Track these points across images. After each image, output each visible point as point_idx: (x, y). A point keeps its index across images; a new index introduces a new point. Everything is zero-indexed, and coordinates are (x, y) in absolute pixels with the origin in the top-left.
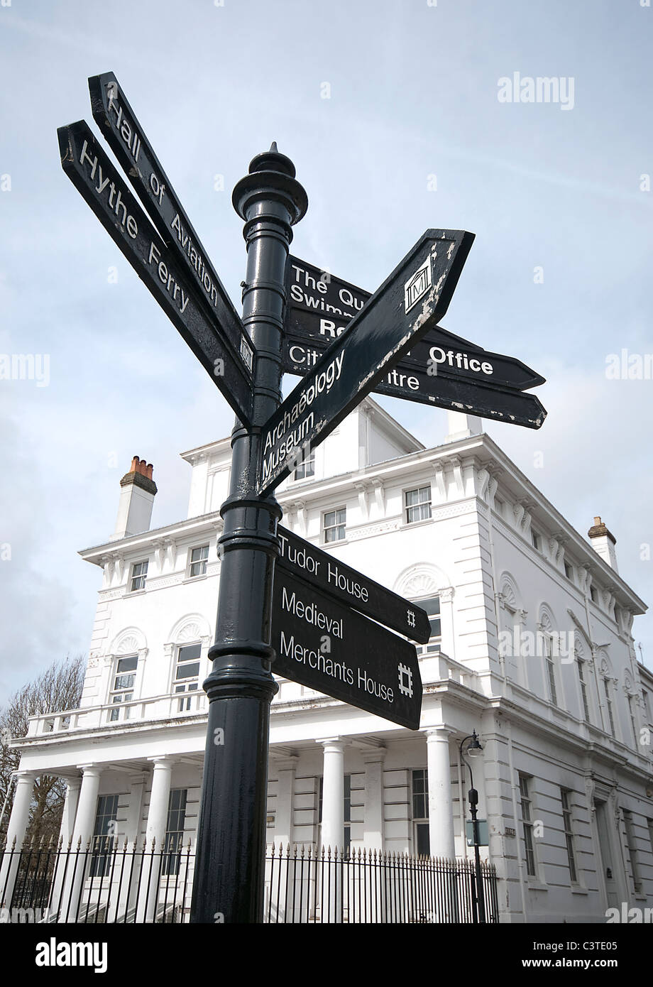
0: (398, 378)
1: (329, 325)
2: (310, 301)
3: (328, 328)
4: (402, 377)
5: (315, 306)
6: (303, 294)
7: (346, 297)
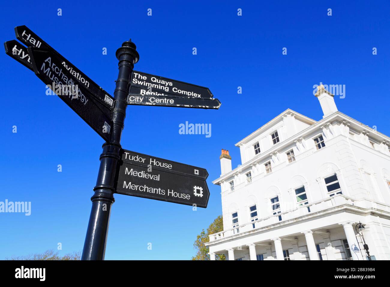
0: (166, 101)
1: (143, 91)
2: (140, 83)
3: (143, 92)
4: (168, 100)
5: (142, 84)
6: (137, 81)
7: (154, 79)
